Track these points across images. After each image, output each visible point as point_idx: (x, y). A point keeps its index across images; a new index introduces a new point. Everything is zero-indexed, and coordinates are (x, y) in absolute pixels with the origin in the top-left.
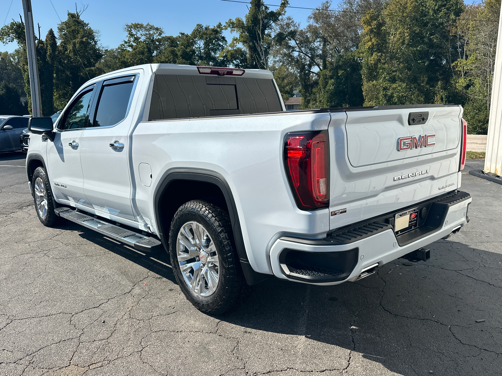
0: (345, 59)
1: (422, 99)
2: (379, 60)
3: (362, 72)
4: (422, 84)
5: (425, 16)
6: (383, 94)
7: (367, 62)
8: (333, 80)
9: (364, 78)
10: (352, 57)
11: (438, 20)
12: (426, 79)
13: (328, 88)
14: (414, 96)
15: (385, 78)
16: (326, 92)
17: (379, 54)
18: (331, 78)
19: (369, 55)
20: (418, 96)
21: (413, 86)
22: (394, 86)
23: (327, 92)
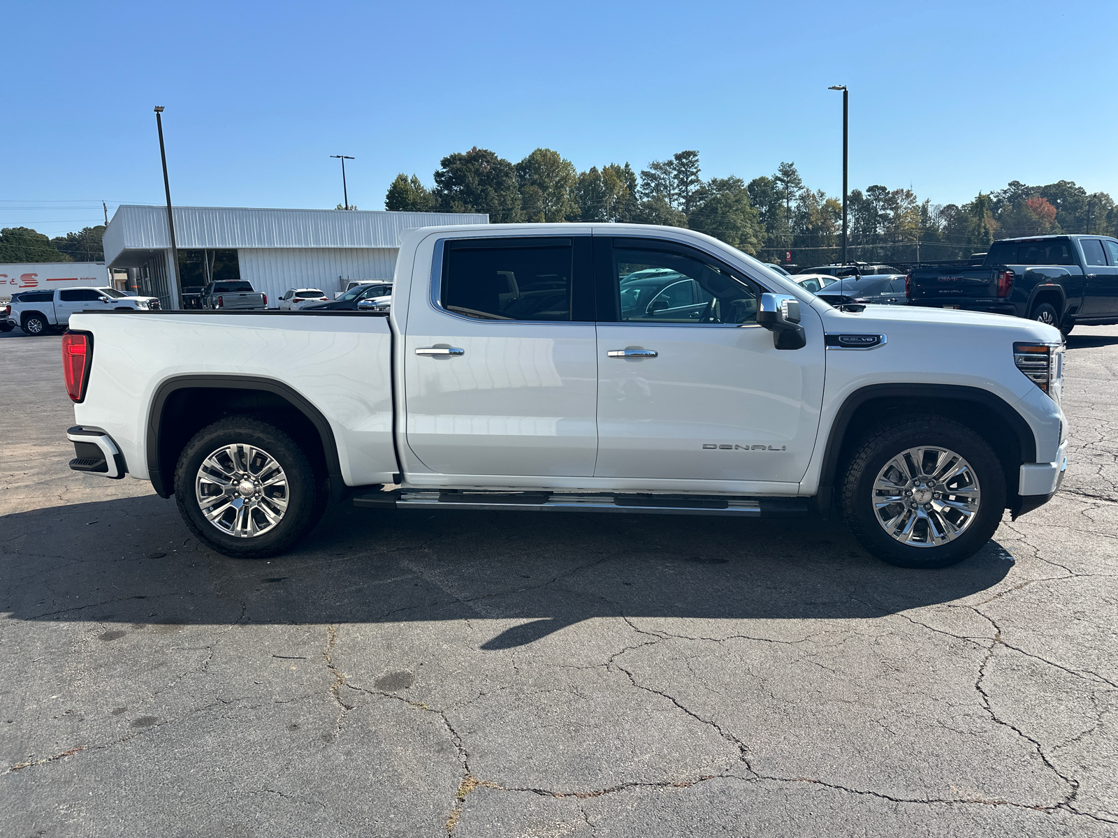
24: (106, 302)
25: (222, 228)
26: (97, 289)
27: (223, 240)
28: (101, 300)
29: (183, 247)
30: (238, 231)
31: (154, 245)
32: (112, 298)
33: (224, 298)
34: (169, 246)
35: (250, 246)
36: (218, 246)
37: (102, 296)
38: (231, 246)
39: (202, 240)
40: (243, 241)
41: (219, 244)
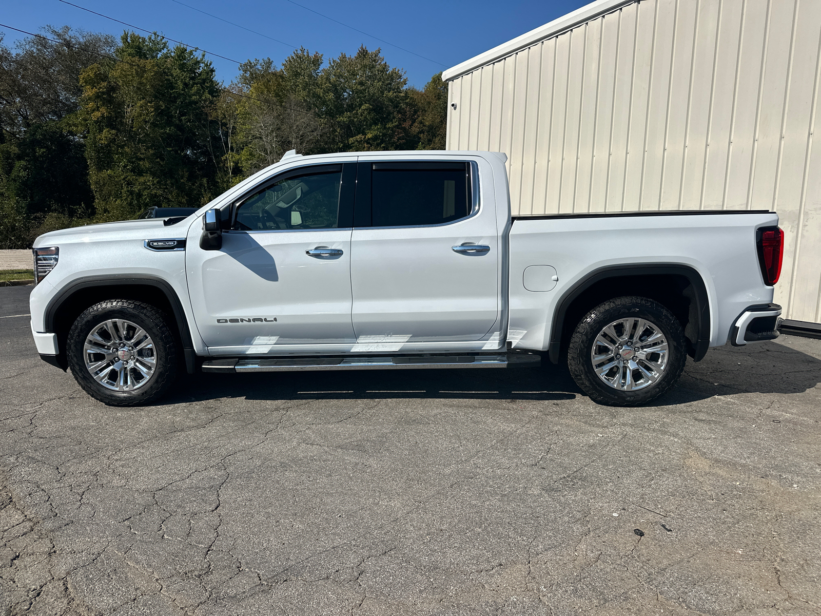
0: (46, 130)
1: (184, 200)
2: (113, 141)
3: (86, 155)
4: (182, 181)
5: (173, 88)
6: (128, 191)
7: (94, 140)
8: (23, 163)
9: (90, 164)
10: (58, 129)
11: (190, 97)
12: (187, 174)
13: (14, 174)
14: (173, 196)
15: (125, 167)
16: (12, 179)
17: (114, 132)
18: (19, 157)
19: (96, 131)
20: (178, 196)
21: (168, 182)
22: (142, 179)
23: (15, 180)
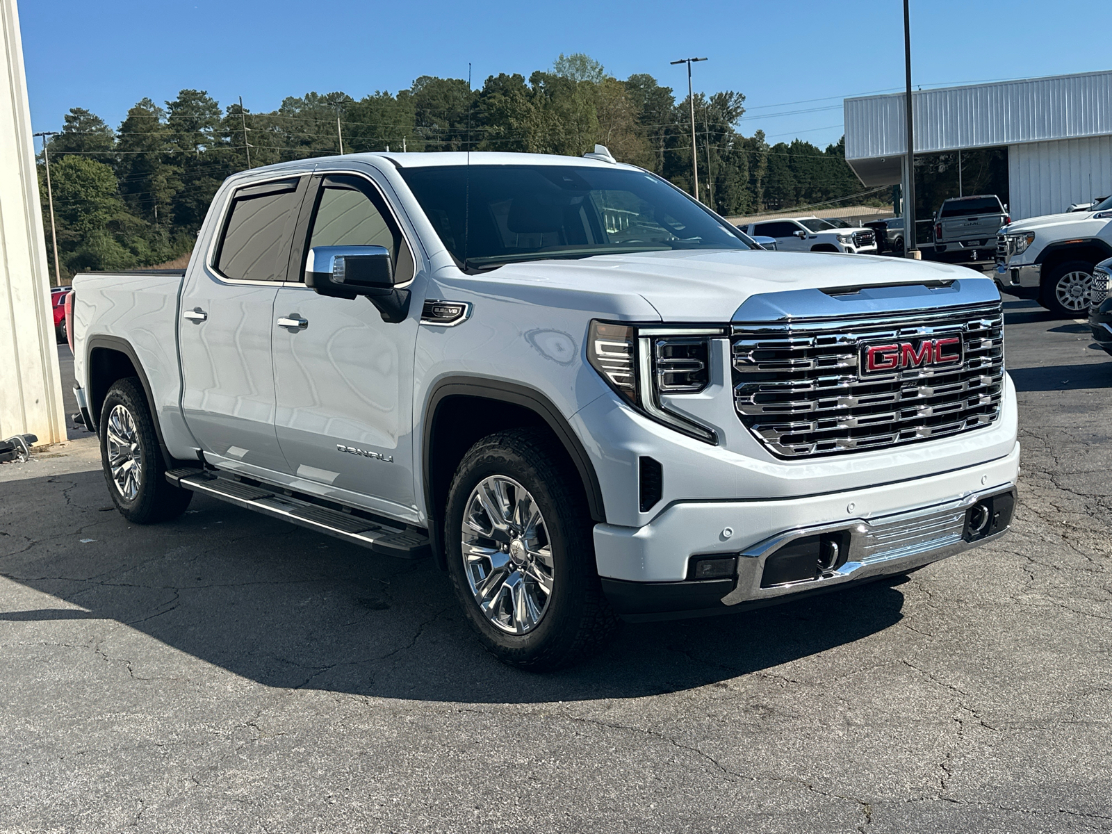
24: (803, 238)
25: (984, 116)
26: (796, 220)
27: (983, 135)
28: (796, 235)
29: (924, 150)
30: (1008, 118)
31: (885, 152)
32: (811, 232)
33: (944, 226)
34: (905, 151)
35: (1025, 140)
36: (976, 143)
37: (799, 229)
38: (995, 142)
39: (953, 139)
40: (1015, 132)
41: (977, 141)
